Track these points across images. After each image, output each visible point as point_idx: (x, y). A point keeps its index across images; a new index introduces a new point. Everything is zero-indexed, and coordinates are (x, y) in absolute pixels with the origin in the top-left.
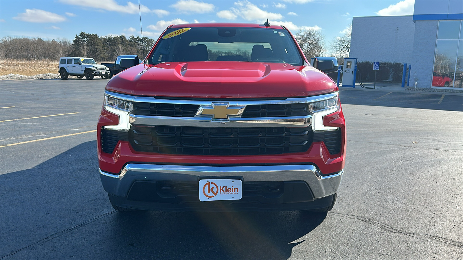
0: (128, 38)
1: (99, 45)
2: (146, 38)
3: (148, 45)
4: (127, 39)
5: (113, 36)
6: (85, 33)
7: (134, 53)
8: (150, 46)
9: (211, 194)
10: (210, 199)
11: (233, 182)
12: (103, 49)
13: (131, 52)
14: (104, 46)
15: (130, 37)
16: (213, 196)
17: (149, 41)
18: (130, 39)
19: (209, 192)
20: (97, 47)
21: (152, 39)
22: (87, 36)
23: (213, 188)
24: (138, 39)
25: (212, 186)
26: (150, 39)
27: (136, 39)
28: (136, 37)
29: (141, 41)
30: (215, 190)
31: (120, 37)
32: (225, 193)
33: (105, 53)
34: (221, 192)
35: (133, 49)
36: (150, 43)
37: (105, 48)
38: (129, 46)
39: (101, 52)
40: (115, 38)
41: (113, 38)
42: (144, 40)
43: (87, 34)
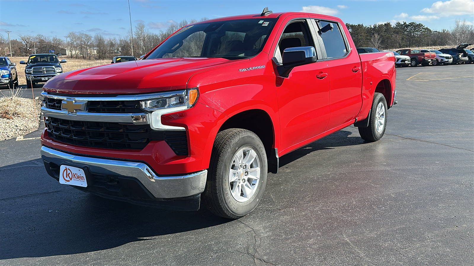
0: (393, 24)
1: (362, 35)
2: (413, 23)
3: (415, 31)
4: (392, 26)
5: (377, 25)
6: (349, 24)
7: (399, 40)
8: (417, 31)
9: (68, 179)
10: (68, 183)
11: (79, 170)
12: (366, 39)
13: (395, 40)
14: (367, 36)
15: (396, 24)
16: (69, 181)
17: (417, 26)
18: (395, 26)
19: (67, 177)
20: (360, 37)
21: (420, 24)
22: (351, 27)
23: (69, 173)
24: (404, 25)
25: (69, 171)
26: (418, 23)
27: (403, 25)
28: (403, 23)
29: (408, 27)
30: (70, 175)
31: (385, 24)
32: (77, 179)
33: (367, 42)
34: (74, 178)
35: (398, 37)
36: (417, 28)
37: (368, 38)
38: (394, 33)
39: (363, 42)
40: (379, 26)
41: (377, 26)
42: (412, 25)
43: (351, 25)
